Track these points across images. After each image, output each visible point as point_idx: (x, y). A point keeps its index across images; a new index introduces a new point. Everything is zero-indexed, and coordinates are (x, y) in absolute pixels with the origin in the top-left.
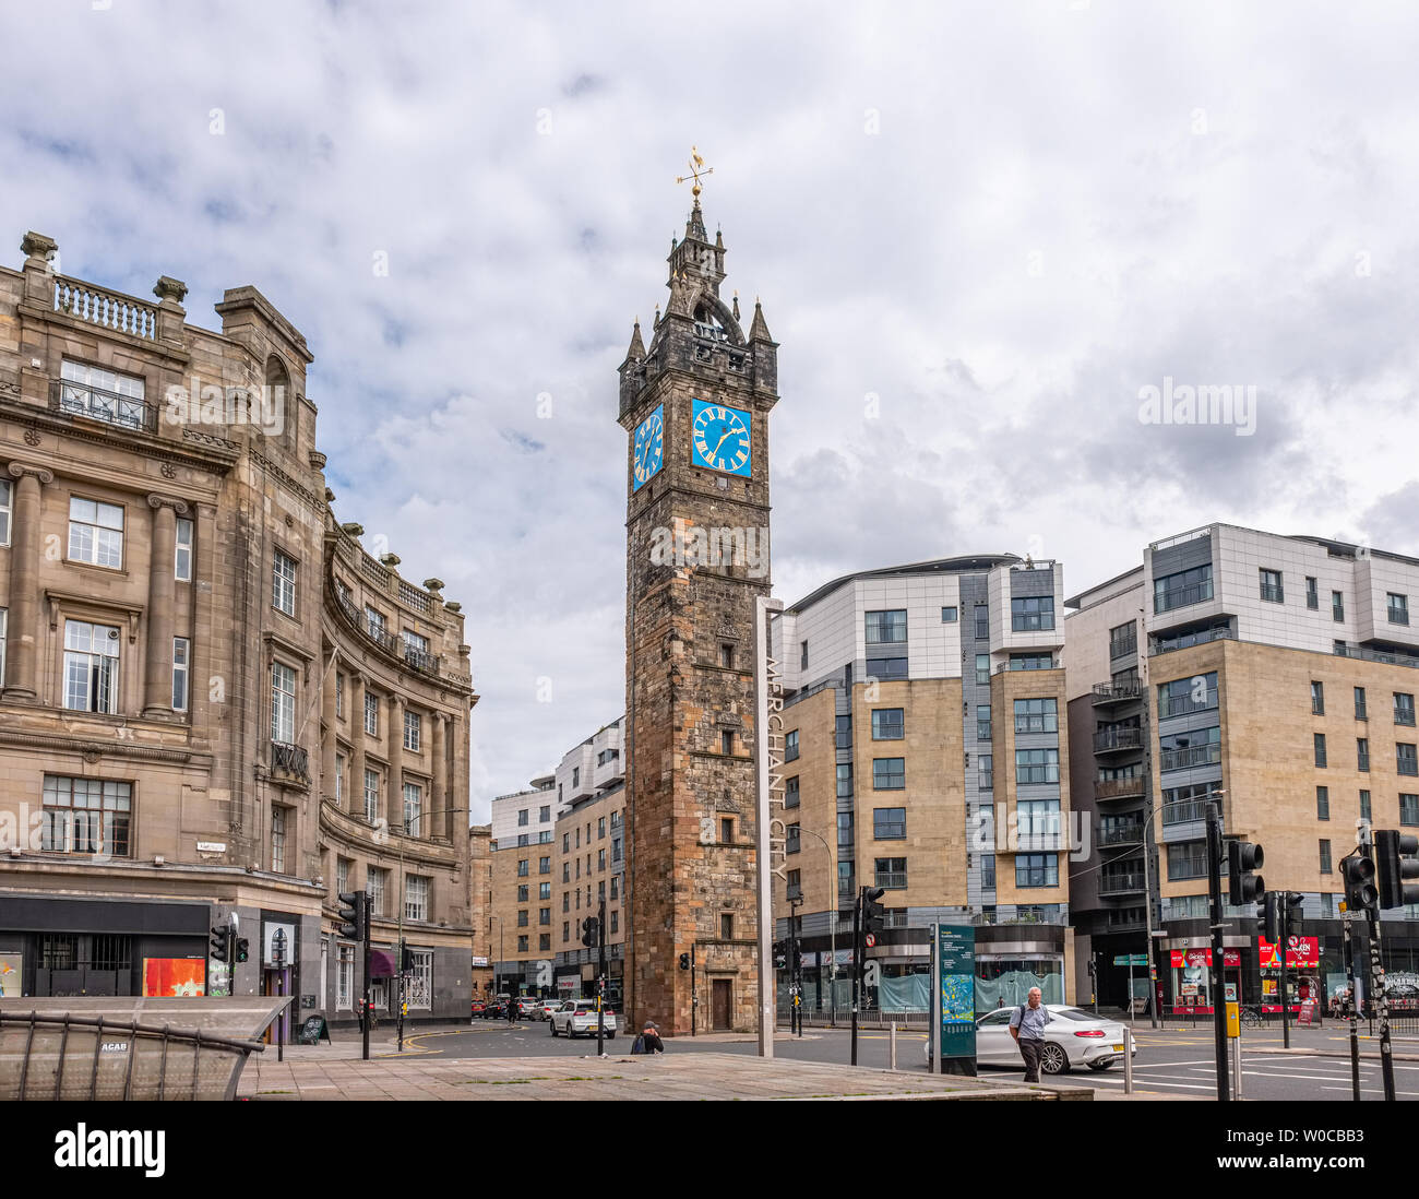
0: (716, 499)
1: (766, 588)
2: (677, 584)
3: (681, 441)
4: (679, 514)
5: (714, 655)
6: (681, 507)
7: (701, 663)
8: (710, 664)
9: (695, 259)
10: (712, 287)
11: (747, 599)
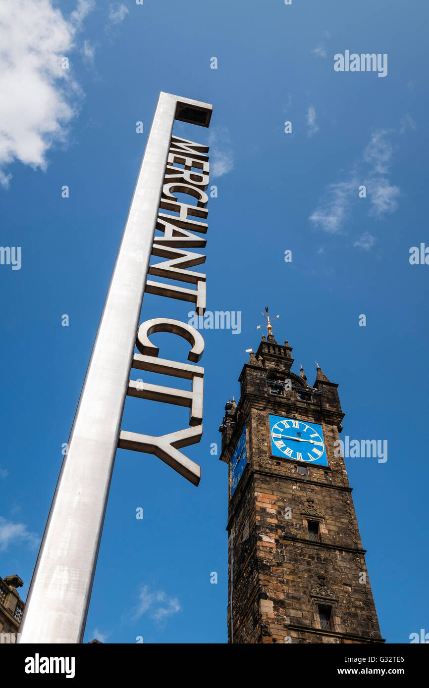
0: (297, 480)
1: (359, 553)
2: (263, 546)
3: (261, 440)
4: (261, 491)
5: (309, 616)
6: (263, 486)
7: (296, 624)
8: (307, 625)
9: (269, 352)
10: (284, 367)
11: (340, 563)
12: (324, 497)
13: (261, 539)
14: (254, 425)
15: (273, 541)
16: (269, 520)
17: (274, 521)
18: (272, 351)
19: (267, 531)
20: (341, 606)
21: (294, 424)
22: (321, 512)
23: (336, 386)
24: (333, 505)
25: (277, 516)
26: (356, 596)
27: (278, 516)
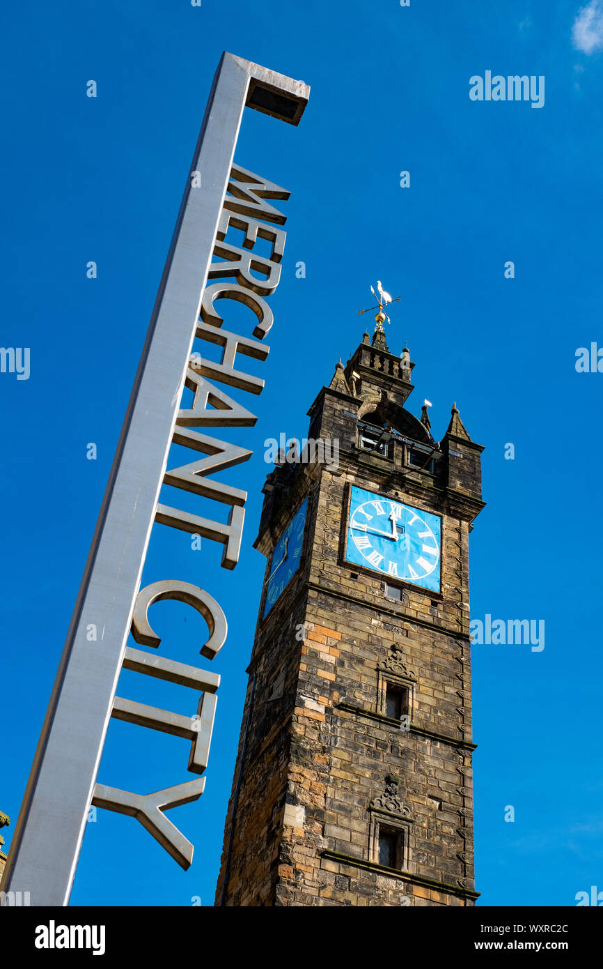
0: (380, 611)
1: (464, 748)
2: (304, 716)
3: (330, 531)
4: (316, 620)
5: (363, 841)
6: (321, 612)
7: (337, 852)
8: (354, 855)
9: (372, 365)
10: (395, 397)
11: (429, 761)
12: (424, 644)
13: (302, 704)
14: (322, 501)
15: (322, 710)
16: (321, 673)
17: (330, 676)
18: (378, 364)
19: (316, 691)
20: (418, 830)
21: (393, 509)
22: (413, 669)
23: (479, 449)
24: (436, 660)
25: (335, 667)
26: (446, 817)
27: (338, 669)
